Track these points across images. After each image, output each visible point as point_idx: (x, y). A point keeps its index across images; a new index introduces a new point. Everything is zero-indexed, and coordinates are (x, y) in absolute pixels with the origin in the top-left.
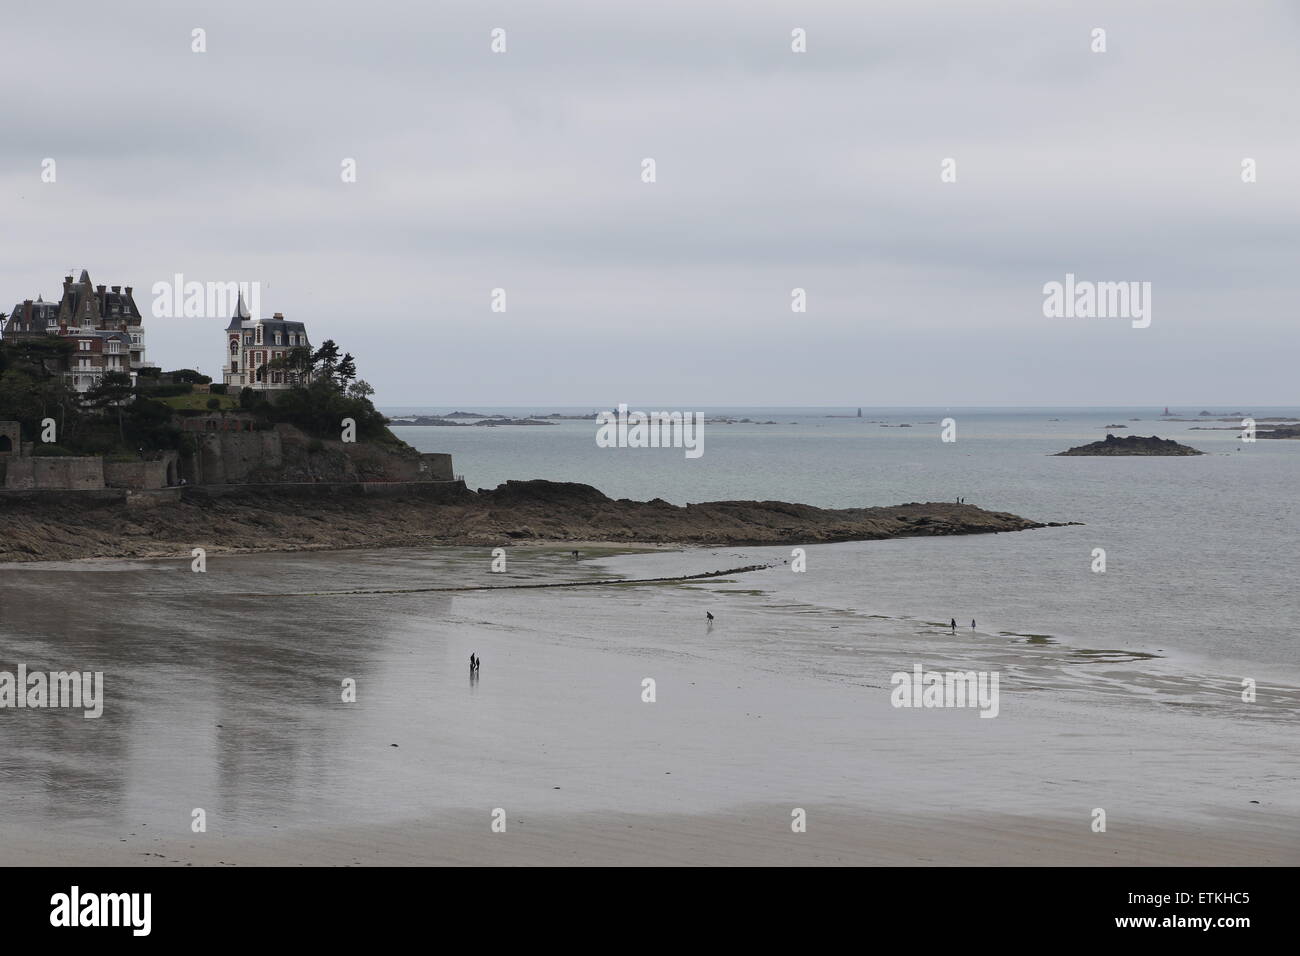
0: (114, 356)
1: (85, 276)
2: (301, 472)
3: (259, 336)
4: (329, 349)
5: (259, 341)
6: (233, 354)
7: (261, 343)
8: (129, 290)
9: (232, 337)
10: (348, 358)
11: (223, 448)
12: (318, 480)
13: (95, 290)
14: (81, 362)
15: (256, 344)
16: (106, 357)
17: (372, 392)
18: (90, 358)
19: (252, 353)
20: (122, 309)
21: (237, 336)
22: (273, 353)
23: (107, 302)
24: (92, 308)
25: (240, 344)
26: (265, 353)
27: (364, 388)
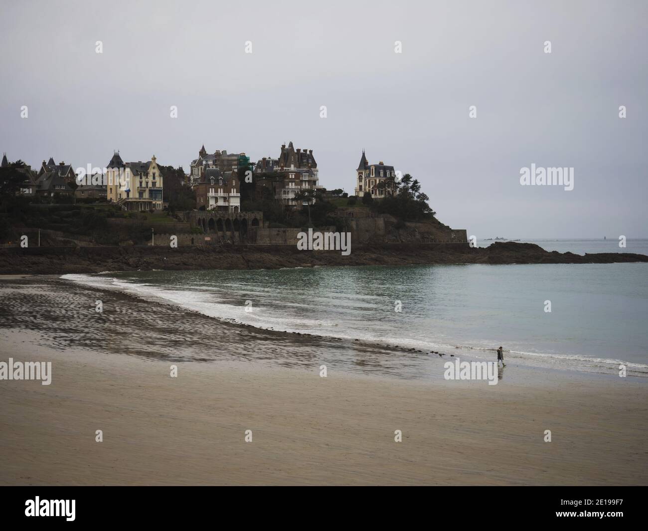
0: (305, 181)
1: (291, 145)
2: (394, 238)
3: (372, 172)
4: (407, 178)
5: (372, 175)
6: (360, 181)
7: (374, 176)
8: (311, 152)
9: (359, 173)
10: (416, 182)
11: (357, 225)
12: (402, 241)
13: (295, 151)
14: (290, 184)
15: (371, 176)
16: (302, 181)
17: (428, 199)
18: (294, 182)
19: (369, 181)
20: (308, 161)
21: (362, 174)
22: (380, 180)
23: (301, 157)
24: (294, 159)
25: (363, 177)
26: (376, 181)
27: (423, 197)
